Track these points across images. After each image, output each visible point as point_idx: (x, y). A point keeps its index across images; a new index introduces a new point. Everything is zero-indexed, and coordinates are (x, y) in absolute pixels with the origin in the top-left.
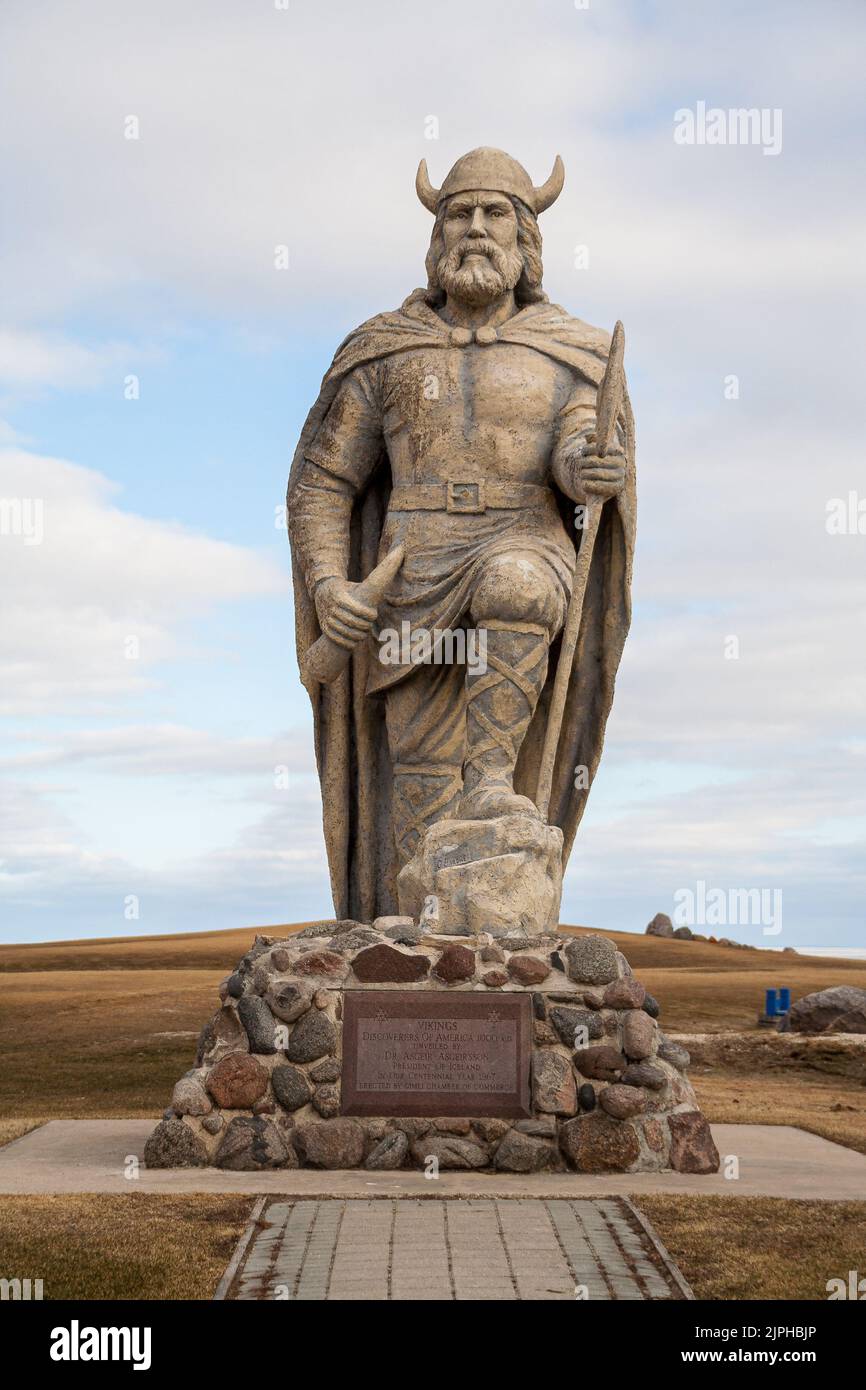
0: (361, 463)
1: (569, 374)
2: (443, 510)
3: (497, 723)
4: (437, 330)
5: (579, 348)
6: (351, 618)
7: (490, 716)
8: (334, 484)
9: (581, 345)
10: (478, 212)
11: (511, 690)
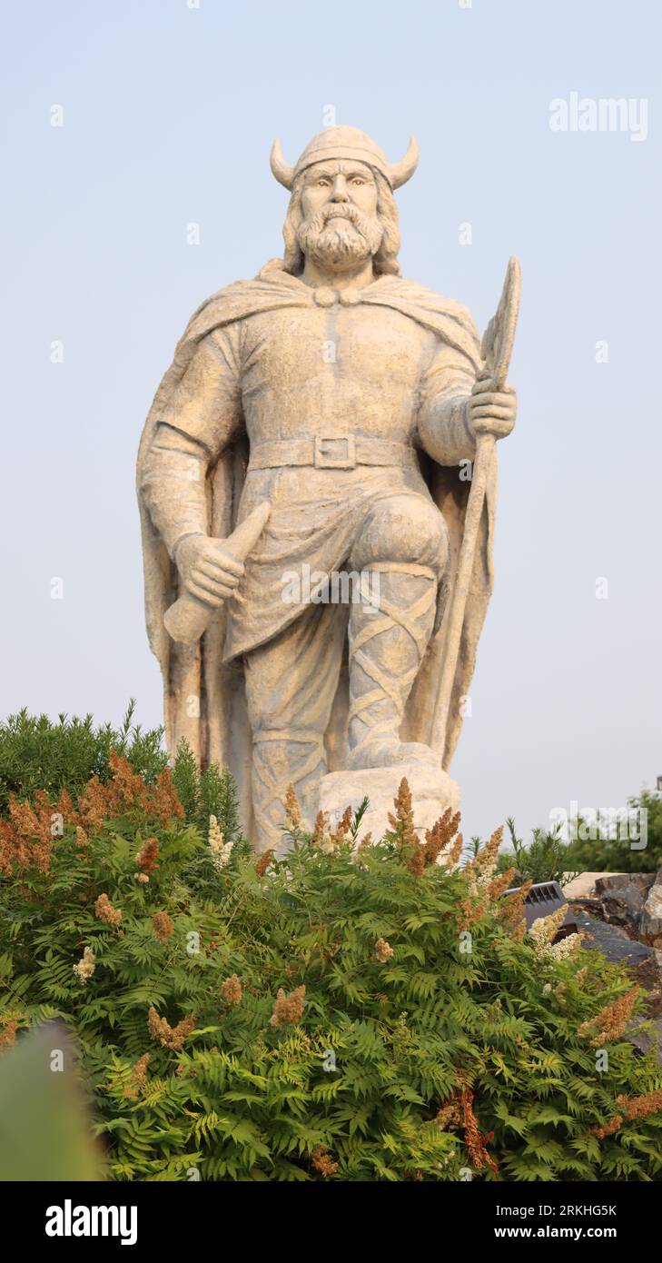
0: (217, 426)
1: (432, 336)
2: (312, 465)
3: (387, 672)
4: (299, 290)
5: (440, 313)
6: (217, 572)
7: (378, 664)
8: (191, 447)
9: (443, 310)
10: (340, 180)
11: (402, 636)
